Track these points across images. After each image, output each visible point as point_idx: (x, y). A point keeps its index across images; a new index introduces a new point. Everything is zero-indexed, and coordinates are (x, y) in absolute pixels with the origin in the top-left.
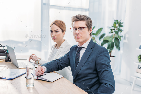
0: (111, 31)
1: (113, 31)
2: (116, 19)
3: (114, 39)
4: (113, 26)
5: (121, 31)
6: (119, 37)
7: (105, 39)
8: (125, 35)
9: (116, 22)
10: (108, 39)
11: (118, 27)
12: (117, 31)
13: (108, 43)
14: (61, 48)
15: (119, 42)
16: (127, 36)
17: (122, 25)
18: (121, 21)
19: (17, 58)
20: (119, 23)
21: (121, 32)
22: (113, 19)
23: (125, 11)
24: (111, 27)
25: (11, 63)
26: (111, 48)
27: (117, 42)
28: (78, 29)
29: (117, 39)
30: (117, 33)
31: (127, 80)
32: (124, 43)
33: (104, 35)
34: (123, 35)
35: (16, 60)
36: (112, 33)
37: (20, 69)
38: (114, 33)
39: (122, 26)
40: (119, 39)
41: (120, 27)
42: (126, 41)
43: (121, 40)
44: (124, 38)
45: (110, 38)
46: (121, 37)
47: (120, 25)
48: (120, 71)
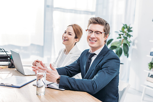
0: (119, 36)
1: (122, 36)
2: (125, 24)
3: (122, 45)
4: (121, 30)
5: (130, 36)
6: (128, 43)
7: (113, 45)
8: (134, 41)
9: (125, 27)
10: (115, 45)
11: (127, 32)
12: (126, 36)
13: (116, 49)
14: (70, 53)
15: (128, 49)
16: (136, 42)
17: (131, 29)
18: (130, 25)
19: (23, 65)
20: (128, 28)
21: (130, 38)
22: (122, 23)
23: (134, 15)
24: (120, 32)
25: (15, 69)
26: (120, 55)
27: (126, 48)
28: (95, 32)
29: (125, 45)
30: (126, 38)
31: (135, 90)
32: (133, 50)
33: (111, 40)
34: (132, 41)
35: (22, 66)
36: (121, 38)
37: (26, 77)
38: (123, 38)
39: (131, 31)
40: (128, 44)
41: (129, 32)
42: (135, 47)
43: (130, 46)
44: (133, 44)
45: (118, 43)
46: (130, 42)
47: (129, 30)
48: (128, 80)
